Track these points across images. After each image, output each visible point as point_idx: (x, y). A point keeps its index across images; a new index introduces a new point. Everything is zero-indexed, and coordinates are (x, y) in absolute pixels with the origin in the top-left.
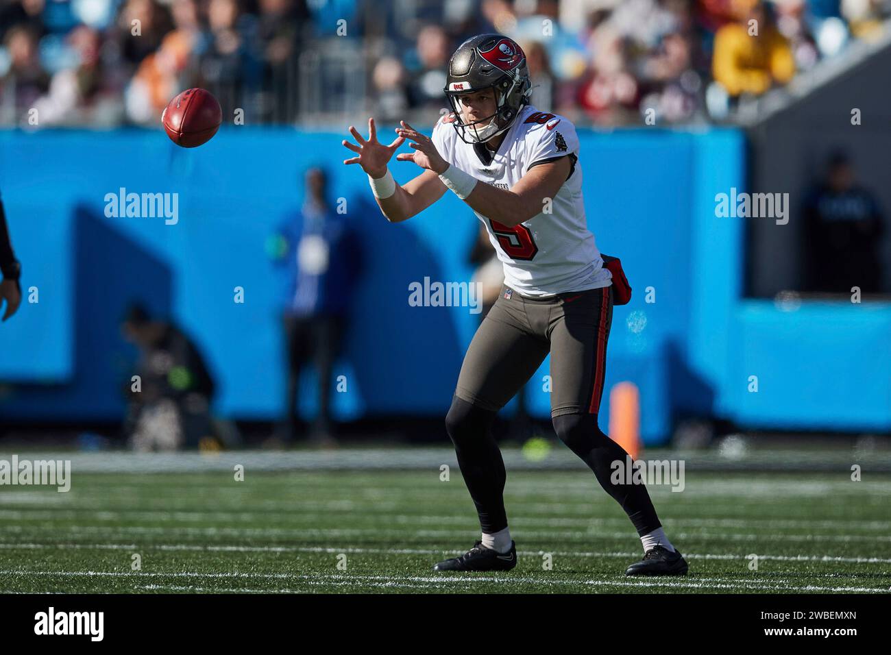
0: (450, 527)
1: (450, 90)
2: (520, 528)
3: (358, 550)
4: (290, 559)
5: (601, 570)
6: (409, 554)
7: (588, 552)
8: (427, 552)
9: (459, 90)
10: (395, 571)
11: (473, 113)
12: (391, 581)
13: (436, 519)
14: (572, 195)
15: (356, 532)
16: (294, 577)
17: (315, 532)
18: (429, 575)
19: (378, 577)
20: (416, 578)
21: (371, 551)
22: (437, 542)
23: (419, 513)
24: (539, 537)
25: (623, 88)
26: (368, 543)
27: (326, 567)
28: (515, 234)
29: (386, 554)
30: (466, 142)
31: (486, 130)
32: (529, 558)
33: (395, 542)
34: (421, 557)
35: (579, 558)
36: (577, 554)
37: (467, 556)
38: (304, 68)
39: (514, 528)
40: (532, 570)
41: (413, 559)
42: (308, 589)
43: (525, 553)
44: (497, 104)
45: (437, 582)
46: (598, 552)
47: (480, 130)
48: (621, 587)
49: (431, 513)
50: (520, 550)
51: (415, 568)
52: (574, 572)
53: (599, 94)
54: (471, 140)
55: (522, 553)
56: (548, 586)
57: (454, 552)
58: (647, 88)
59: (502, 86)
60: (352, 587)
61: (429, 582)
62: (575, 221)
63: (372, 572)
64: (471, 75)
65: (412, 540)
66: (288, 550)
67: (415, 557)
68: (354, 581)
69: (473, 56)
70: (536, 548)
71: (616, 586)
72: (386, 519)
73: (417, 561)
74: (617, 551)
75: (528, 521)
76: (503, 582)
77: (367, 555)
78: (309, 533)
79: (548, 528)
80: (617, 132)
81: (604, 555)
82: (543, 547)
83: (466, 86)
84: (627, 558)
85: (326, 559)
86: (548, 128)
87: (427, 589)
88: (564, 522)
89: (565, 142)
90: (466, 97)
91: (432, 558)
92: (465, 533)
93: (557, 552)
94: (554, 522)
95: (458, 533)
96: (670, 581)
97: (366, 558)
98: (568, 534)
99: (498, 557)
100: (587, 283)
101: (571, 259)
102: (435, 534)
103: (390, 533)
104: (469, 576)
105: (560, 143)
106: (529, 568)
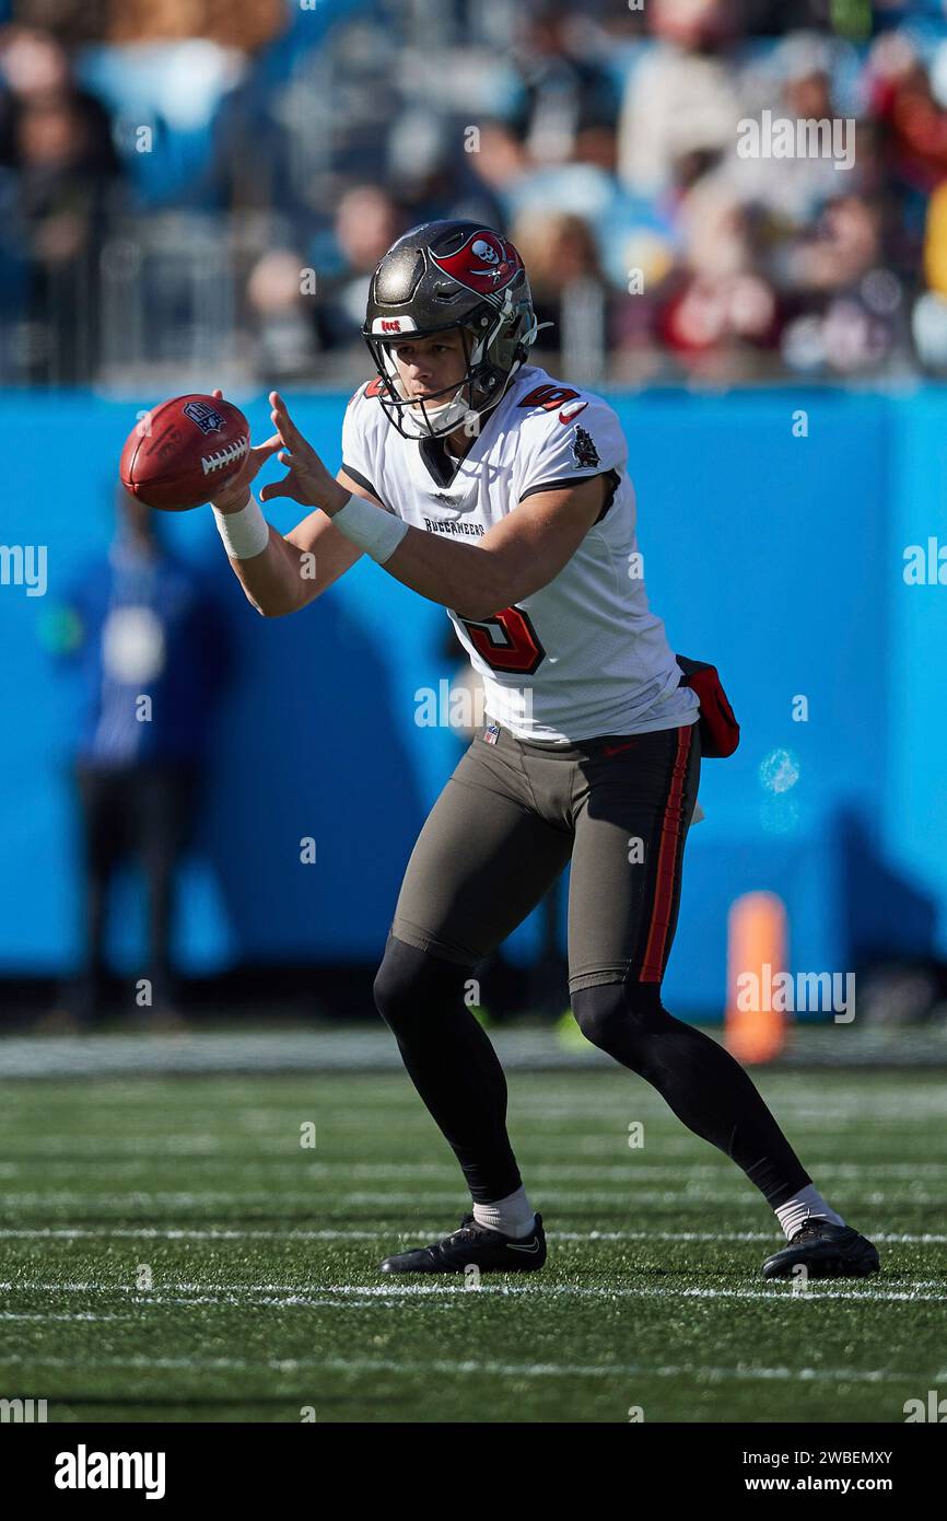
0: (413, 1186)
1: (374, 332)
2: (554, 1185)
3: (229, 1234)
4: (95, 1253)
5: (714, 1267)
6: (330, 1241)
7: (688, 1230)
8: (369, 1235)
9: (391, 332)
10: (305, 1275)
11: (420, 378)
12: (297, 1293)
13: (384, 1171)
14: (610, 551)
15: (226, 1197)
16: (103, 1288)
17: (143, 1198)
18: (371, 1281)
19: (271, 1287)
20: (347, 1289)
21: (255, 1234)
22: (388, 1216)
23: (351, 1159)
24: (590, 1204)
25: (747, 306)
26: (249, 1219)
27: (168, 1267)
28: (499, 622)
29: (286, 1240)
30: (406, 436)
31: (446, 413)
32: (570, 1245)
33: (302, 1217)
34: (356, 1246)
35: (670, 1245)
36: (666, 1236)
37: (447, 1243)
38: (111, 273)
39: (537, 1185)
40: (577, 1270)
41: (339, 1250)
42: (131, 1312)
43: (563, 1236)
44: (468, 360)
45: (388, 1296)
46: (709, 1232)
47: (434, 411)
48: (754, 1300)
49: (375, 1157)
50: (552, 1230)
51: (344, 1267)
52: (660, 1272)
53: (699, 319)
54: (416, 432)
55: (558, 1236)
56: (608, 1301)
57: (421, 1235)
58: (794, 305)
59: (477, 324)
60: (218, 1307)
61: (372, 1296)
62: (618, 601)
63: (257, 1277)
64: (416, 303)
65: (336, 1212)
66: (90, 1234)
67: (344, 1246)
68: (222, 1296)
69: (420, 265)
70: (586, 1225)
71: (744, 1299)
72: (284, 1172)
73: (347, 1254)
74: (746, 1230)
75: (568, 1172)
76: (519, 1294)
77: (248, 1244)
78: (131, 1201)
79: (608, 1185)
80: (736, 394)
81: (720, 1237)
82: (599, 1224)
83: (407, 324)
84: (767, 1243)
85: (165, 1252)
86: (562, 418)
87: (367, 1310)
88: (640, 1173)
89: (594, 448)
90: (405, 346)
91: (377, 1248)
92: (442, 1197)
93: (627, 1232)
94: (620, 1173)
95: (428, 1198)
96: (852, 1288)
97: (247, 1248)
98: (649, 1197)
99: (508, 1245)
100: (646, 718)
101: (612, 671)
102: (384, 1199)
103: (292, 1198)
104: (451, 1283)
105: (584, 449)
106: (570, 1264)
